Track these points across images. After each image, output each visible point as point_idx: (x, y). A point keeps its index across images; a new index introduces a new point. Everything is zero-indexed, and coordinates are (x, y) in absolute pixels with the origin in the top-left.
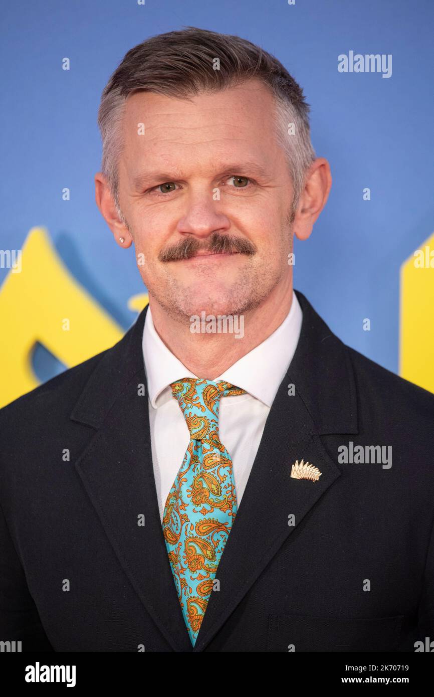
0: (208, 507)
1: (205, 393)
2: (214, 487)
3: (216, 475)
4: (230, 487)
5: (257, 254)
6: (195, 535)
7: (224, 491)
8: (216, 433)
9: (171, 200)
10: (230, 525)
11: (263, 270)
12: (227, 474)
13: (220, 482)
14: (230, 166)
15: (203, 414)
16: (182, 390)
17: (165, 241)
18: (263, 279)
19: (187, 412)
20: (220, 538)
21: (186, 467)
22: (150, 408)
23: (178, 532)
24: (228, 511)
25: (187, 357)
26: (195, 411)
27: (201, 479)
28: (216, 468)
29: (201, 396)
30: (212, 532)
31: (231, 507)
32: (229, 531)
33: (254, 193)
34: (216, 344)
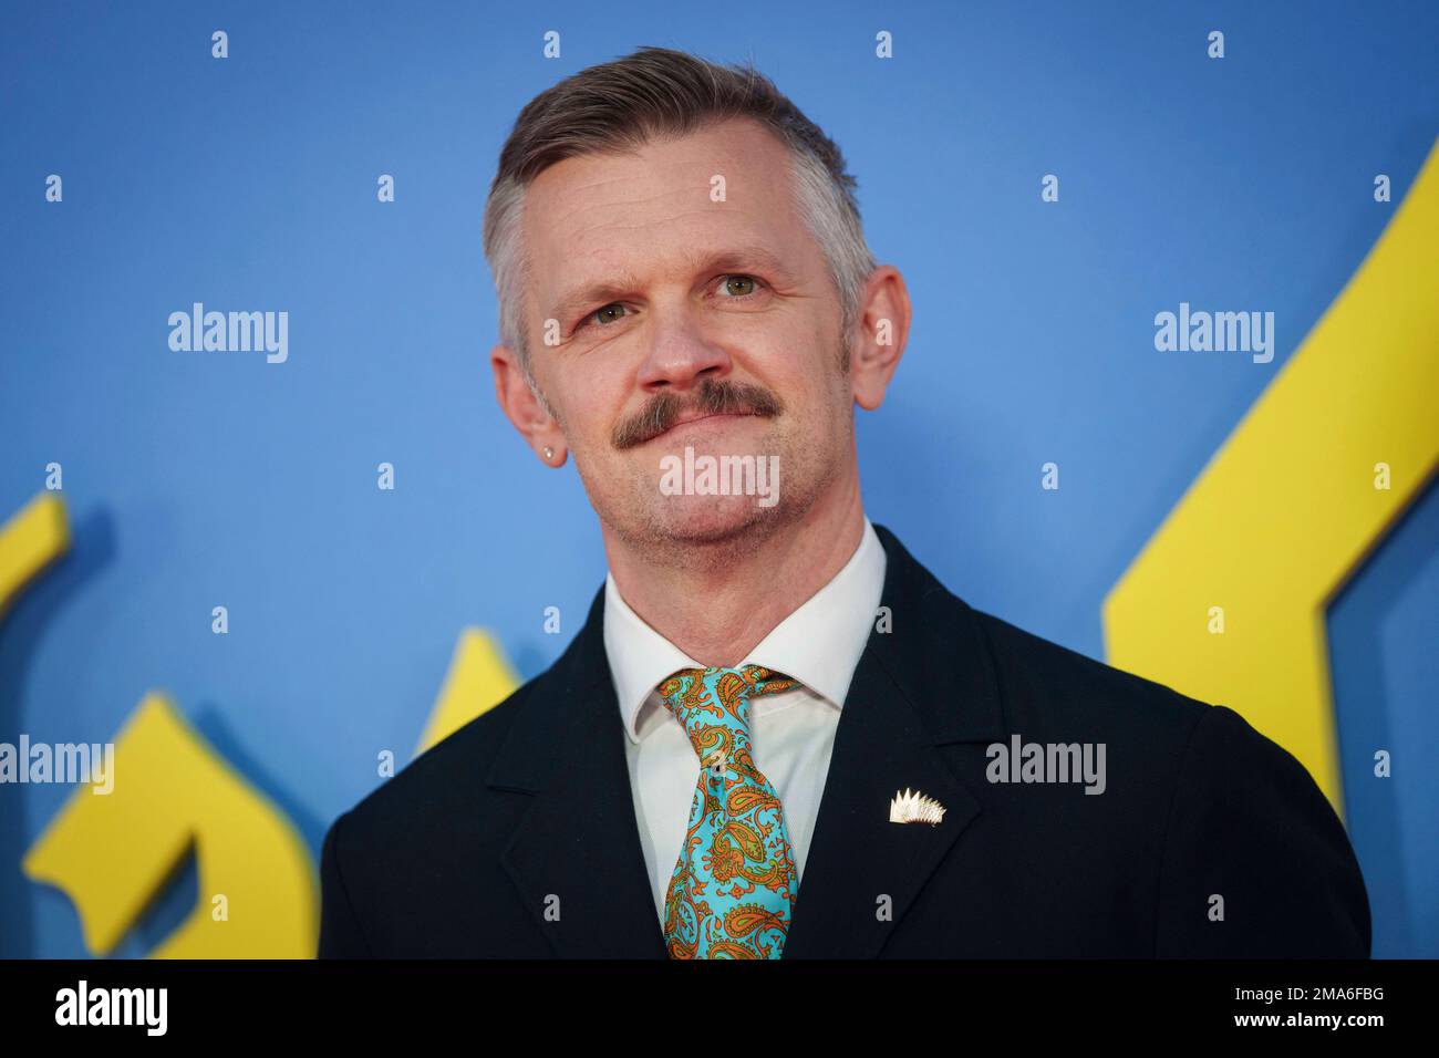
0: (744, 884)
1: (721, 687)
2: (751, 846)
3: (752, 825)
4: (781, 845)
5: (785, 413)
6: (725, 936)
7: (770, 852)
8: (747, 752)
9: (621, 334)
10: (787, 917)
11: (800, 440)
12: (773, 821)
13: (761, 836)
14: (717, 254)
15: (720, 722)
16: (678, 689)
17: (620, 409)
18: (804, 459)
19: (691, 722)
20: (772, 942)
21: (697, 818)
22: (628, 744)
23: (693, 940)
24: (782, 890)
25: (684, 630)
26: (707, 718)
27: (728, 835)
28: (752, 812)
29: (713, 692)
30: (756, 930)
31: (786, 883)
32: (787, 928)
33: (767, 305)
34: (734, 595)
